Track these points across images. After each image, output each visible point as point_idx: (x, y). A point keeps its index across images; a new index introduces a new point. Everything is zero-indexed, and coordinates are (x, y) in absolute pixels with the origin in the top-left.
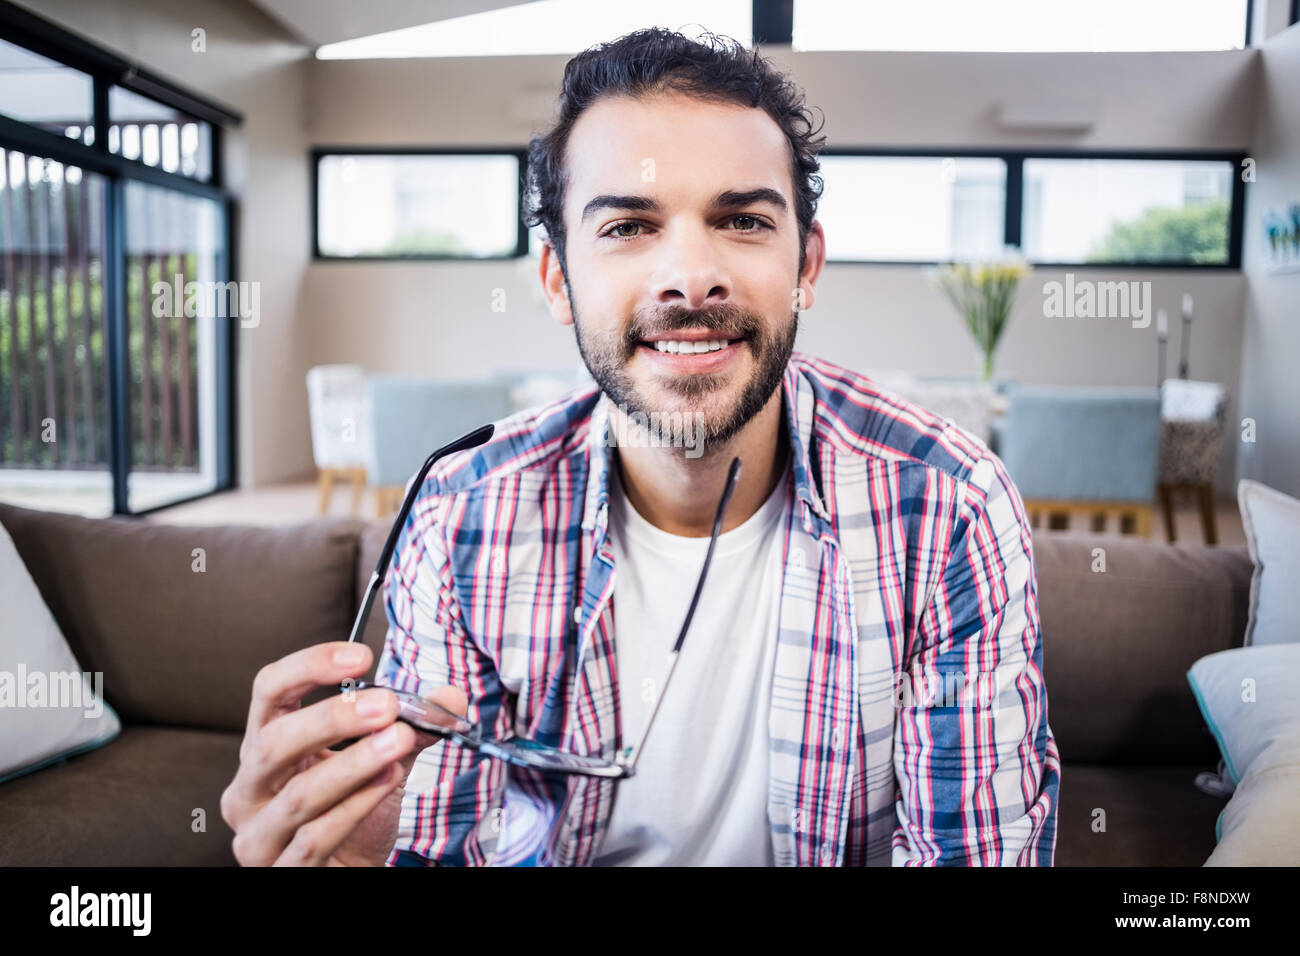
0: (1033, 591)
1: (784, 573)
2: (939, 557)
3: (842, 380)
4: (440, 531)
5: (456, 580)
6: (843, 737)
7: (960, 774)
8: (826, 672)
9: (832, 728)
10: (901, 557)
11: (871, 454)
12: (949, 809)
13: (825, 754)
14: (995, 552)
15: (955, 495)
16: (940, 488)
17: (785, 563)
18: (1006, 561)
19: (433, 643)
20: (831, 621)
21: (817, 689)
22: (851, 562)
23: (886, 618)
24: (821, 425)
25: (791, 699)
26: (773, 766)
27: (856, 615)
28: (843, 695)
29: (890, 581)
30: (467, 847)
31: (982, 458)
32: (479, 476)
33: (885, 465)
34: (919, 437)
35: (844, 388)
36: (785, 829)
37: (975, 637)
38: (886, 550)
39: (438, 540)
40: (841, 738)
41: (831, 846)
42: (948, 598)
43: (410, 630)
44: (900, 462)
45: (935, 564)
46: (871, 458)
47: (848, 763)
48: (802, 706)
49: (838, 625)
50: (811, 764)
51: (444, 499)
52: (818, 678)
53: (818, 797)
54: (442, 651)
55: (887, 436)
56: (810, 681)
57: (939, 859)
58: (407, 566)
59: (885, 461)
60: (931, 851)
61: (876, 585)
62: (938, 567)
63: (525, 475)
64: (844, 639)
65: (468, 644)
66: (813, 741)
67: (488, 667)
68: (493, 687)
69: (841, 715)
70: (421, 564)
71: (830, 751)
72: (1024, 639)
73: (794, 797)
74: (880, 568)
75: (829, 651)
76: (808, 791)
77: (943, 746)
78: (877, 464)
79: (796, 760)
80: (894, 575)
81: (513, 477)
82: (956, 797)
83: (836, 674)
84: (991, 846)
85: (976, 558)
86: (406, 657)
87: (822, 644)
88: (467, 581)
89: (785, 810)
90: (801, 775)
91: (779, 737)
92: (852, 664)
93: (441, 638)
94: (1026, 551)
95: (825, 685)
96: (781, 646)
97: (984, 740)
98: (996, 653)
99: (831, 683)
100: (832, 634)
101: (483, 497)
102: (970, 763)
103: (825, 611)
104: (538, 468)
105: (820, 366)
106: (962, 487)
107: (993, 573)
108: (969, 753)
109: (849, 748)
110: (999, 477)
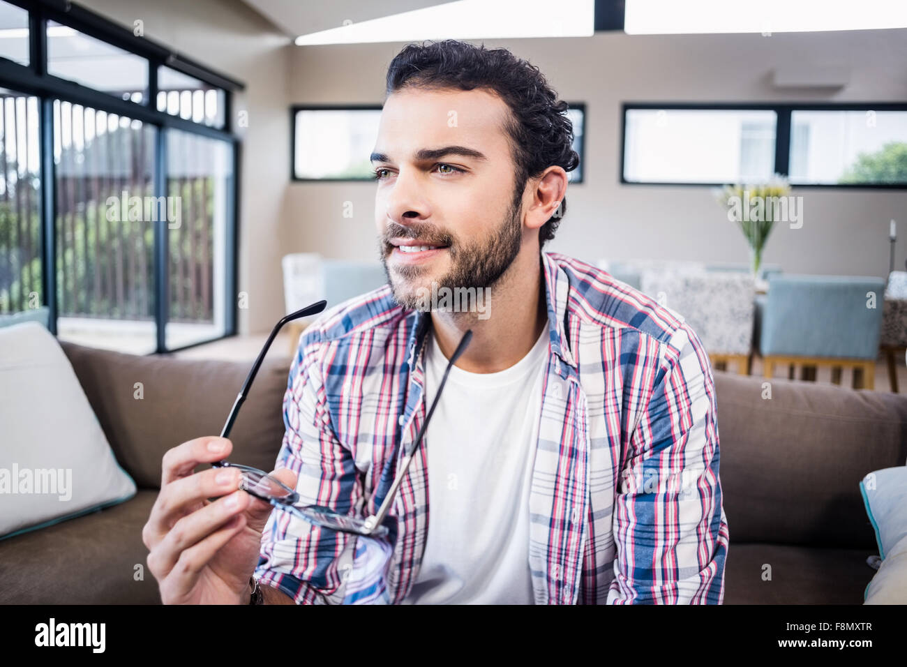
0: (713, 421)
1: (543, 402)
2: (645, 394)
3: (589, 274)
4: (319, 366)
5: (328, 398)
6: (579, 514)
7: (654, 543)
8: (569, 470)
9: (571, 508)
10: (619, 393)
11: (604, 324)
12: (644, 566)
13: (567, 526)
14: (684, 392)
15: (658, 352)
16: (648, 347)
17: (544, 395)
18: (692, 399)
19: (312, 439)
20: (574, 435)
21: (562, 481)
22: (588, 396)
23: (608, 434)
24: (572, 303)
25: (544, 487)
26: (532, 532)
27: (591, 431)
28: (579, 486)
29: (611, 409)
30: (328, 573)
31: (679, 328)
32: (347, 330)
33: (613, 331)
34: (636, 312)
35: (590, 279)
36: (540, 574)
37: (668, 450)
38: (610, 388)
39: (318, 372)
40: (578, 515)
41: (570, 587)
42: (650, 422)
43: (298, 430)
44: (622, 329)
45: (642, 399)
46: (604, 326)
47: (582, 532)
48: (552, 492)
49: (578, 438)
50: (557, 532)
51: (323, 345)
52: (563, 474)
53: (561, 554)
54: (317, 444)
55: (615, 312)
56: (558, 476)
57: (636, 599)
58: (297, 388)
59: (613, 328)
60: (632, 593)
61: (602, 411)
62: (644, 401)
63: (377, 330)
64: (581, 448)
65: (334, 441)
66: (558, 516)
67: (348, 456)
68: (350, 469)
69: (578, 499)
70: (305, 387)
71: (570, 524)
72: (704, 454)
73: (546, 553)
74: (605, 400)
75: (571, 456)
76: (555, 550)
77: (643, 523)
78: (608, 330)
79: (547, 528)
80: (614, 405)
81: (369, 331)
82: (649, 558)
83: (575, 472)
84: (670, 593)
85: (671, 396)
86: (295, 447)
87: (567, 451)
88: (335, 399)
89: (540, 562)
90: (550, 539)
91: (537, 513)
92: (586, 465)
93: (317, 436)
94: (707, 393)
95: (568, 479)
96: (539, 450)
97: (671, 521)
98: (682, 462)
99: (572, 478)
100: (574, 445)
101: (349, 344)
102: (660, 536)
103: (569, 429)
104: (386, 326)
105: (575, 264)
106: (663, 347)
107: (683, 407)
108: (660, 529)
109: (583, 522)
110: (691, 342)
